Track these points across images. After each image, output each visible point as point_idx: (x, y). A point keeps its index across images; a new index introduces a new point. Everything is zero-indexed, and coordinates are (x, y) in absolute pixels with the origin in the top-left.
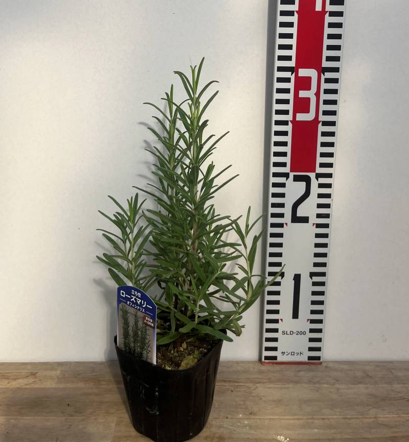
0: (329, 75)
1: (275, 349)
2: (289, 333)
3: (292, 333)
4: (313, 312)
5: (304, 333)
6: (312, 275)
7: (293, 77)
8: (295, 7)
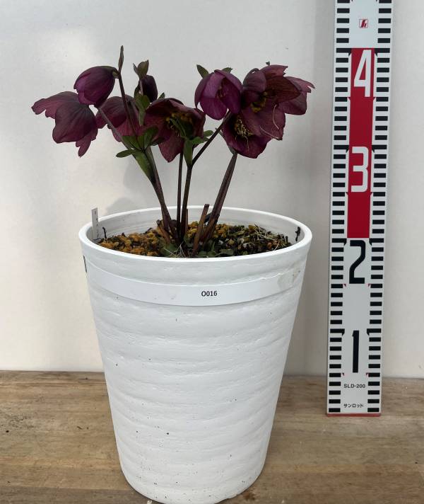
0: (378, 152)
1: (338, 401)
2: (350, 386)
3: (353, 386)
4: (371, 366)
5: (363, 386)
6: (369, 331)
7: (347, 154)
8: (347, 94)
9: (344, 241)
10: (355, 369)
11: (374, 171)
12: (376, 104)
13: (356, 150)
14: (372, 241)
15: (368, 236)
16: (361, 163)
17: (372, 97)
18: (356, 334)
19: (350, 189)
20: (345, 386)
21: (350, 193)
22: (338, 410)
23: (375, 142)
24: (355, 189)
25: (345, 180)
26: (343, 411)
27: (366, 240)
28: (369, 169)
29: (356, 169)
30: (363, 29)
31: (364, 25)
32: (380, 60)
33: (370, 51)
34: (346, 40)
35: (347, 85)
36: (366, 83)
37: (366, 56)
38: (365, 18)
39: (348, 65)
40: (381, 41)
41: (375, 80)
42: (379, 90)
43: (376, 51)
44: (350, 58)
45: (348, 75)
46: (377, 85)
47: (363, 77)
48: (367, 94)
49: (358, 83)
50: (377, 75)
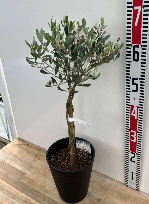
0: (139, 133)
1: (128, 184)
3: (132, 183)
4: (137, 181)
5: (134, 184)
6: (136, 173)
7: (130, 131)
8: (130, 117)
9: (129, 151)
10: (132, 179)
11: (138, 138)
12: (138, 121)
13: (132, 131)
14: (137, 154)
15: (136, 152)
16: (134, 135)
17: (137, 119)
18: (132, 173)
19: (130, 140)
20: (130, 182)
21: (130, 141)
22: (128, 186)
23: (138, 131)
24: (132, 140)
25: (129, 137)
26: (129, 186)
27: (135, 153)
28: (136, 137)
29: (132, 136)
30: (134, 100)
31: (134, 99)
32: (140, 110)
33: (137, 107)
34: (129, 103)
35: (130, 114)
36: (135, 115)
37: (135, 108)
38: (135, 98)
39: (130, 109)
40: (140, 105)
41: (138, 115)
42: (139, 118)
43: (138, 107)
44: (130, 107)
45: (130, 112)
46: (139, 116)
47: (134, 113)
48: (136, 118)
49: (133, 114)
50: (139, 114)
